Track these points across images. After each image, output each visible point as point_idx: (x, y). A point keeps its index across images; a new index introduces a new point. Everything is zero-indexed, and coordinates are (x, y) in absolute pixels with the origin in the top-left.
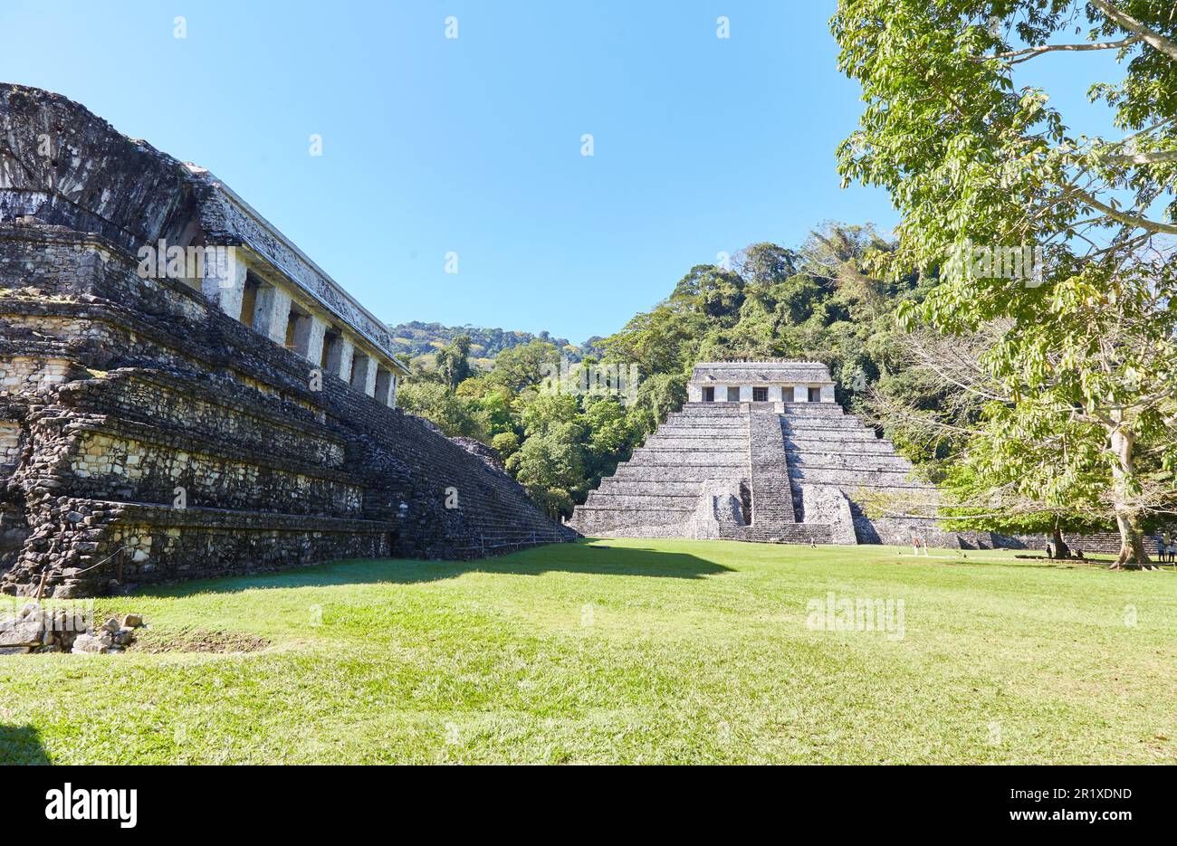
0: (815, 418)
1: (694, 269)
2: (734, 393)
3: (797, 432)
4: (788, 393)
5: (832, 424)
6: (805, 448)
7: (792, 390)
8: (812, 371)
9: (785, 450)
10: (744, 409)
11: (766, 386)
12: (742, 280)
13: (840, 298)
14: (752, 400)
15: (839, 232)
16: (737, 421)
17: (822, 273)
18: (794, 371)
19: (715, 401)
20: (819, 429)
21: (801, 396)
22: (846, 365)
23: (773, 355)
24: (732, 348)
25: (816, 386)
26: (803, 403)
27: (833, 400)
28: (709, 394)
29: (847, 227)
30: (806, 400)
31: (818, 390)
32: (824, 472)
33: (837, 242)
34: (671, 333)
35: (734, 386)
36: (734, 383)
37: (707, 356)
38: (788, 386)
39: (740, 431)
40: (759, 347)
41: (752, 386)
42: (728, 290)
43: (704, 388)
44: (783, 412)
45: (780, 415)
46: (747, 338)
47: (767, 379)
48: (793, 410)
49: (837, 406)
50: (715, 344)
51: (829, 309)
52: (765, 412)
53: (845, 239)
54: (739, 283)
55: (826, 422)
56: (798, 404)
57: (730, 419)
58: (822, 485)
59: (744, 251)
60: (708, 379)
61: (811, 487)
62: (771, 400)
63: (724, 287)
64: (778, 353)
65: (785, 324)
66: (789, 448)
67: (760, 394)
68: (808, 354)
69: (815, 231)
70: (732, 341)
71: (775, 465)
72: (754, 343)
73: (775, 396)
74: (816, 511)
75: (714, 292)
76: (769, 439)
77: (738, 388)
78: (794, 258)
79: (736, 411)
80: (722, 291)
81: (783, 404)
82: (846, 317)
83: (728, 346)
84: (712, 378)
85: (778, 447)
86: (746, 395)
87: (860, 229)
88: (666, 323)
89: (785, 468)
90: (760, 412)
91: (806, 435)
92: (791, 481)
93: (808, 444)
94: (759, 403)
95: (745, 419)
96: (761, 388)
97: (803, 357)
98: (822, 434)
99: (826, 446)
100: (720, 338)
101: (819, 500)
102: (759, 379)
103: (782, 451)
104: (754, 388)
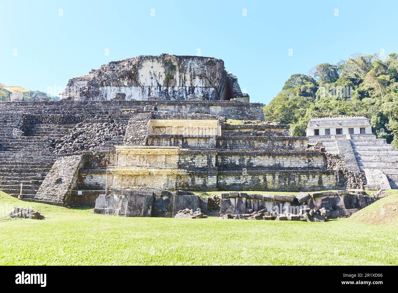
0: (365, 141)
1: (292, 76)
2: (328, 131)
3: (358, 147)
4: (351, 131)
5: (372, 143)
6: (363, 154)
7: (353, 129)
8: (361, 121)
9: (355, 155)
10: (333, 138)
11: (342, 128)
12: (314, 80)
13: (364, 87)
14: (336, 134)
15: (362, 58)
16: (331, 143)
17: (353, 77)
18: (353, 121)
19: (320, 135)
20: (367, 145)
21: (357, 131)
22: (373, 118)
23: (340, 114)
24: (321, 112)
25: (364, 127)
26: (358, 135)
27: (371, 133)
28: (317, 132)
29: (366, 56)
30: (359, 132)
31: (364, 128)
32: (372, 163)
33: (361, 62)
34: (290, 106)
35: (327, 128)
36: (328, 127)
37: (310, 115)
38: (351, 127)
39: (333, 148)
40: (334, 111)
41: (335, 128)
42: (310, 85)
43: (315, 130)
44: (351, 139)
45: (350, 140)
46: (328, 107)
47: (342, 125)
48: (354, 138)
49: (373, 135)
50: (314, 110)
51: (360, 93)
52: (342, 139)
53: (365, 61)
54: (313, 81)
55: (370, 142)
56: (356, 135)
57: (328, 143)
58: (373, 169)
59: (315, 67)
60: (316, 126)
61: (368, 170)
62: (344, 133)
63: (307, 84)
64: (343, 113)
65: (341, 100)
66: (356, 154)
67: (339, 131)
68: (356, 113)
69: (351, 58)
70: (321, 109)
71: (351, 161)
72: (331, 109)
73: (345, 131)
74: (372, 179)
75: (303, 86)
76: (347, 150)
77: (329, 129)
78: (337, 69)
79: (329, 139)
80: (306, 85)
81: (350, 135)
82: (368, 96)
83: (319, 111)
84: (318, 125)
85: (352, 154)
86: (333, 132)
87: (372, 56)
88: (288, 102)
89: (356, 162)
90: (340, 139)
91: (362, 148)
92: (360, 167)
93: (363, 152)
94: (339, 135)
95: (335, 142)
96: (339, 129)
97: (354, 115)
98: (369, 147)
99: (371, 152)
100: (315, 107)
101: (373, 175)
102: (338, 125)
103: (353, 155)
104: (337, 129)
